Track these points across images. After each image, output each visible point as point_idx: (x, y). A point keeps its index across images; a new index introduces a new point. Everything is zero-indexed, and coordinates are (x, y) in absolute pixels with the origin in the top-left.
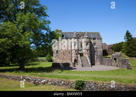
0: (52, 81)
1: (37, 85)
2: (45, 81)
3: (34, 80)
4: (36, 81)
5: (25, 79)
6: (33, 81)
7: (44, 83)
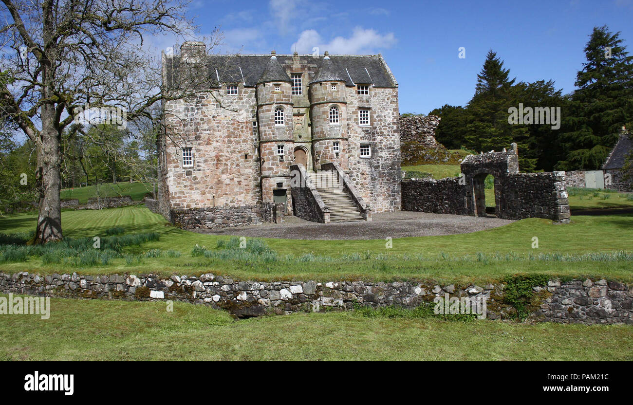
0: (348, 288)
1: (246, 317)
2: (297, 289)
3: (225, 288)
4: (236, 293)
5: (160, 287)
6: (217, 298)
7: (295, 304)
